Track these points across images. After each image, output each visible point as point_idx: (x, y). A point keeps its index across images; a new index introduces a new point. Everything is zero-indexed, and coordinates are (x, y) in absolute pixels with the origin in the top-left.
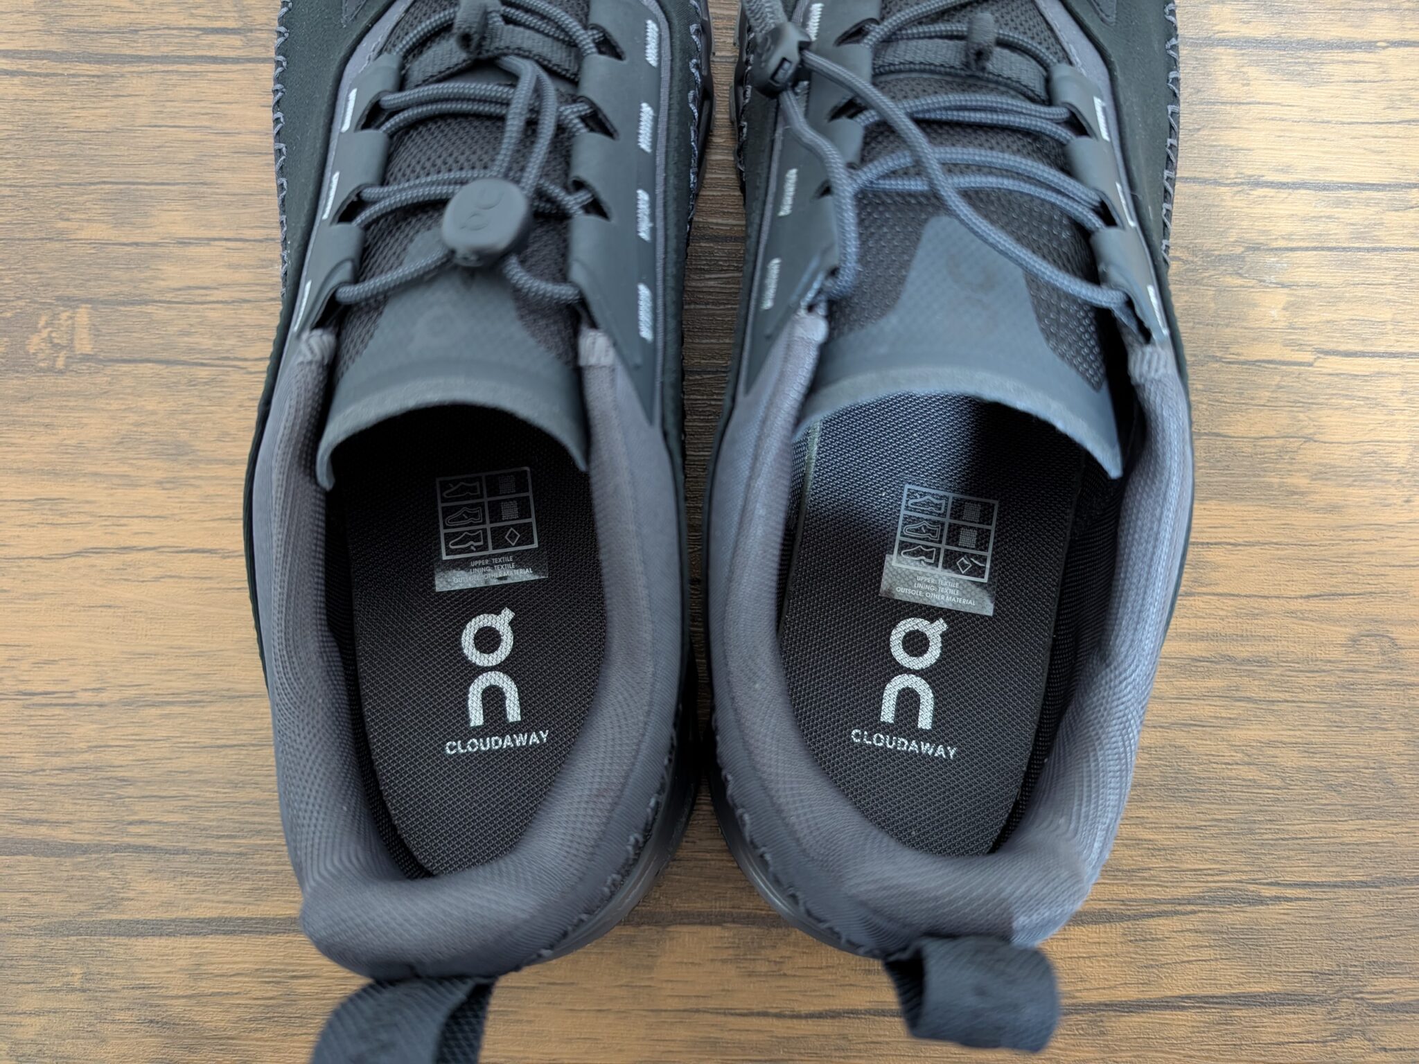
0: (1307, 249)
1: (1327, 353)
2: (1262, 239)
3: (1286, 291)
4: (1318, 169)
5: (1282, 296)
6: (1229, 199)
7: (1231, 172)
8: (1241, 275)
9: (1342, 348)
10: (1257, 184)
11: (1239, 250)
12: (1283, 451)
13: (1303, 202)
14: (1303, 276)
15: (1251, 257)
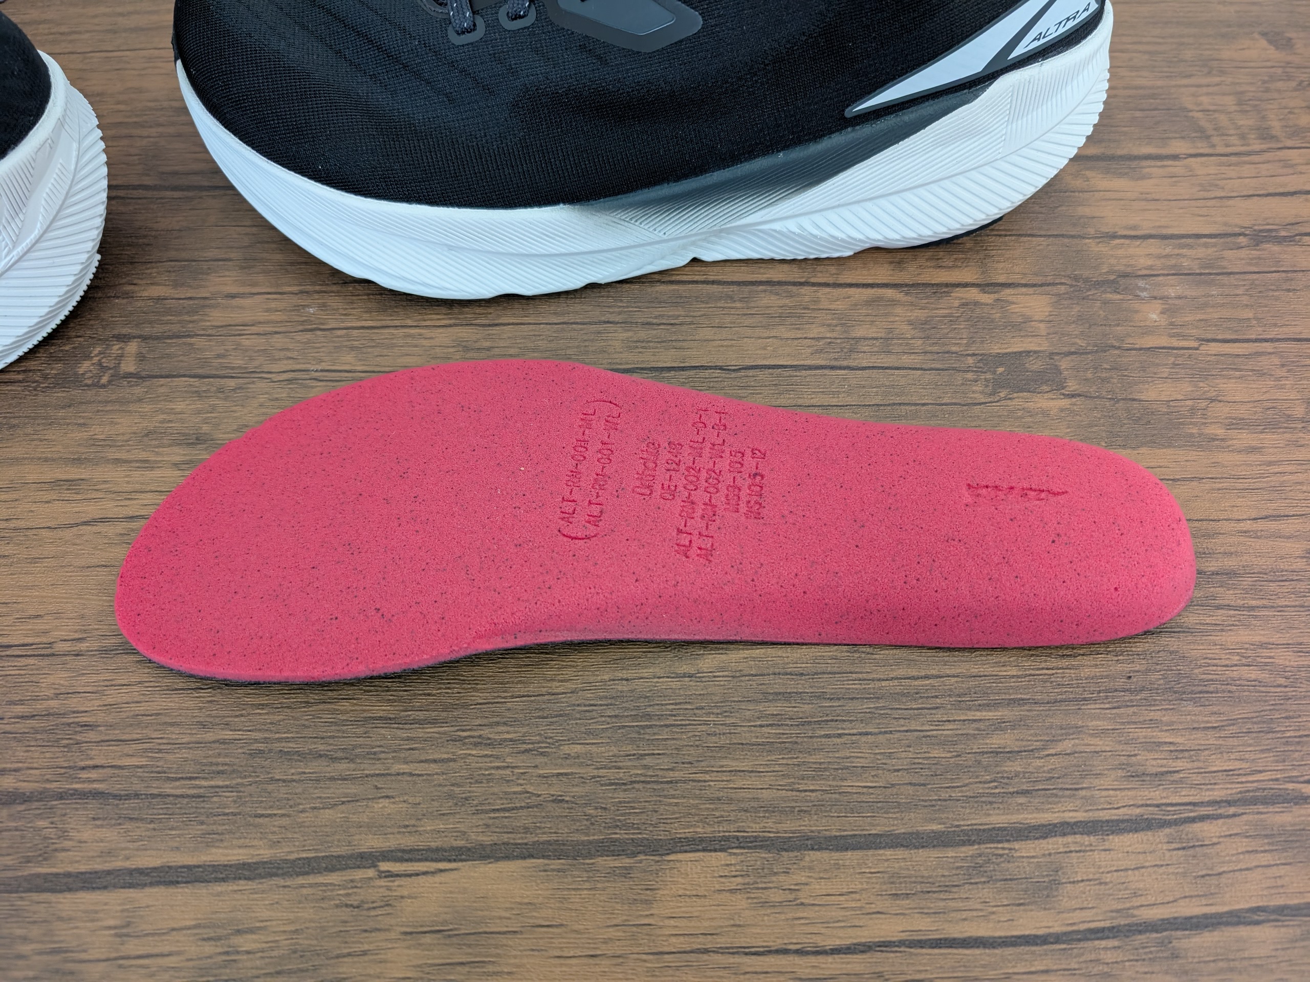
0: (1168, 275)
1: (1208, 341)
2: (1129, 270)
3: (1160, 301)
4: (1159, 227)
5: (1158, 305)
6: (1094, 247)
7: (1091, 231)
8: (1119, 293)
9: (1220, 337)
10: (1114, 236)
11: (1112, 277)
12: (1193, 410)
13: (1153, 247)
14: (1172, 292)
15: (1122, 281)
